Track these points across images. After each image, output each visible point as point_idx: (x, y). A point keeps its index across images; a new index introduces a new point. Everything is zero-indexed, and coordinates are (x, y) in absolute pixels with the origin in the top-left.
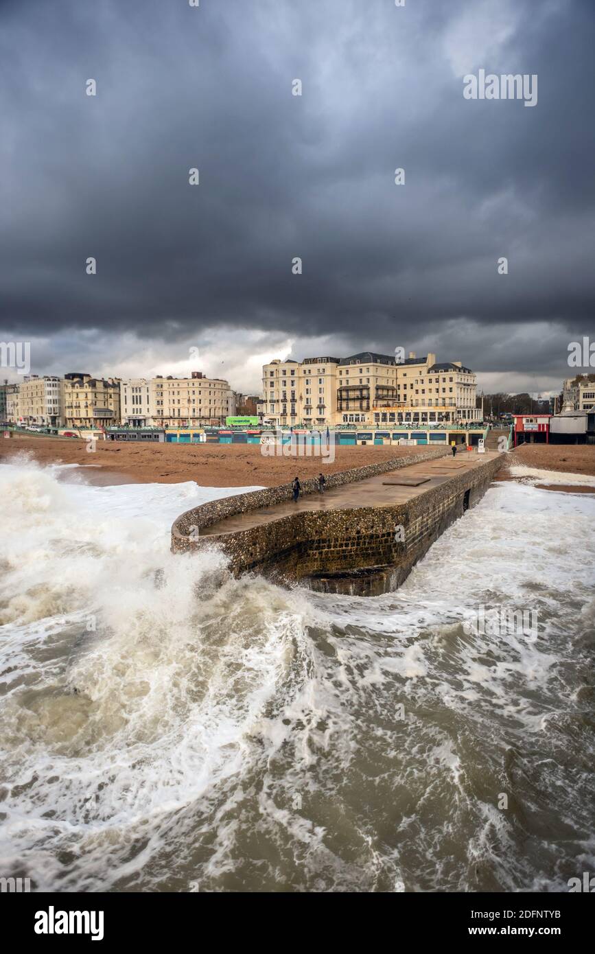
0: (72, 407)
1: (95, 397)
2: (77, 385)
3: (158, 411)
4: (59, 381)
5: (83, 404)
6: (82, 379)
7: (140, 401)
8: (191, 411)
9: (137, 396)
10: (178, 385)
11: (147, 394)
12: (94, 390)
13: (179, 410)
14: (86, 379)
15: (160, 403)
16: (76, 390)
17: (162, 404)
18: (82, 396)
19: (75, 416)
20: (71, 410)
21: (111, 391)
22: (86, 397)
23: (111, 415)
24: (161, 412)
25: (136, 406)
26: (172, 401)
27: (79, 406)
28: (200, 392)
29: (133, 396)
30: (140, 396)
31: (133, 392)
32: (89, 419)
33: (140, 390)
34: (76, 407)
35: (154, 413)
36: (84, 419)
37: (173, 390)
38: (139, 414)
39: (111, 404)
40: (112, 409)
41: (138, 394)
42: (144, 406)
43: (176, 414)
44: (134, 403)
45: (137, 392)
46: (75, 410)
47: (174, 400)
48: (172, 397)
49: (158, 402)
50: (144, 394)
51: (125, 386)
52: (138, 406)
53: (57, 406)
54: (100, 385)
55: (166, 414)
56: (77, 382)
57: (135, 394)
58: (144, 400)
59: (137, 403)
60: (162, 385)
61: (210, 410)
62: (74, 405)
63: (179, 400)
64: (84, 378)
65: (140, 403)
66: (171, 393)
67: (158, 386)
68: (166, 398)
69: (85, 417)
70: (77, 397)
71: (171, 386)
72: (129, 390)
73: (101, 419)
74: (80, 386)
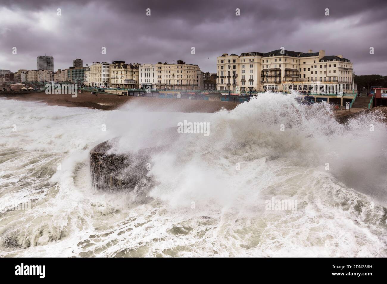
0: (114, 78)
1: (126, 73)
2: (117, 67)
3: (159, 81)
4: (109, 65)
5: (120, 77)
6: (120, 64)
7: (149, 76)
8: (176, 81)
9: (147, 73)
10: (170, 67)
11: (153, 72)
12: (125, 70)
13: (170, 81)
14: (122, 64)
16: (116, 70)
17: (161, 77)
18: (119, 73)
19: (116, 83)
20: (114, 80)
21: (134, 70)
22: (121, 73)
23: (134, 82)
24: (160, 82)
25: (147, 78)
26: (166, 76)
27: (118, 78)
28: (182, 71)
29: (146, 73)
30: (149, 73)
31: (146, 71)
32: (122, 84)
33: (149, 70)
34: (116, 78)
35: (156, 82)
36: (120, 84)
37: (167, 70)
38: (148, 83)
39: (134, 77)
40: (135, 80)
41: (148, 72)
42: (151, 78)
43: (168, 83)
44: (146, 77)
45: (147, 71)
46: (116, 80)
47: (167, 76)
48: (166, 74)
49: (159, 76)
50: (151, 72)
51: (142, 68)
52: (148, 78)
53: (107, 77)
54: (129, 67)
55: (163, 82)
56: (117, 65)
57: (147, 72)
58: (151, 75)
59: (148, 77)
60: (161, 67)
61: (187, 81)
62: (116, 77)
63: (170, 76)
64: (121, 63)
65: (149, 77)
66: (166, 72)
67: (159, 68)
68: (163, 74)
70: (117, 73)
71: (166, 68)
72: (144, 70)
73: (128, 85)
74: (119, 68)
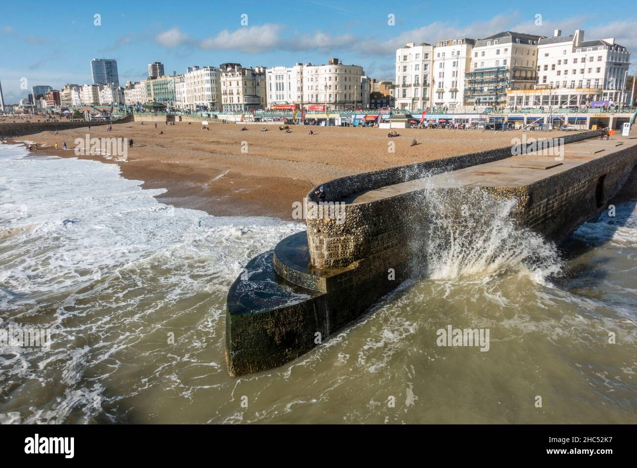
0: (226, 94)
1: (245, 84)
2: (230, 74)
3: (299, 97)
4: (215, 70)
5: (235, 92)
6: (234, 68)
7: (283, 88)
8: (328, 96)
9: (280, 83)
10: (316, 71)
11: (288, 81)
12: (243, 78)
13: (317, 96)
14: (237, 68)
15: (301, 89)
16: (228, 79)
17: (302, 90)
18: (234, 84)
19: (229, 102)
20: (225, 97)
21: (258, 79)
22: (238, 84)
23: (259, 100)
24: (301, 98)
25: (279, 93)
26: (310, 88)
27: (232, 94)
28: (336, 78)
29: (277, 83)
30: (283, 83)
31: (277, 79)
32: (240, 105)
33: (283, 78)
34: (230, 94)
35: (294, 98)
36: (236, 104)
37: (311, 76)
38: (281, 100)
39: (258, 91)
40: (259, 96)
41: (281, 81)
42: (285, 92)
43: (314, 99)
44: (277, 90)
45: (280, 79)
46: (229, 96)
47: (312, 87)
48: (310, 84)
49: (299, 88)
50: (286, 81)
51: (270, 74)
52: (281, 92)
53: (214, 93)
54: (249, 74)
55: (305, 99)
56: (230, 71)
57: (278, 81)
58: (286, 87)
59: (280, 90)
60: (302, 72)
61: (345, 95)
62: (228, 92)
63: (317, 87)
65: (283, 90)
66: (310, 80)
67: (298, 72)
68: (306, 83)
69: (237, 102)
70: (231, 85)
71: (310, 73)
72: (273, 78)
73: (250, 104)
74: (233, 75)
